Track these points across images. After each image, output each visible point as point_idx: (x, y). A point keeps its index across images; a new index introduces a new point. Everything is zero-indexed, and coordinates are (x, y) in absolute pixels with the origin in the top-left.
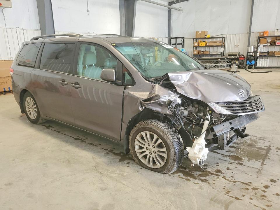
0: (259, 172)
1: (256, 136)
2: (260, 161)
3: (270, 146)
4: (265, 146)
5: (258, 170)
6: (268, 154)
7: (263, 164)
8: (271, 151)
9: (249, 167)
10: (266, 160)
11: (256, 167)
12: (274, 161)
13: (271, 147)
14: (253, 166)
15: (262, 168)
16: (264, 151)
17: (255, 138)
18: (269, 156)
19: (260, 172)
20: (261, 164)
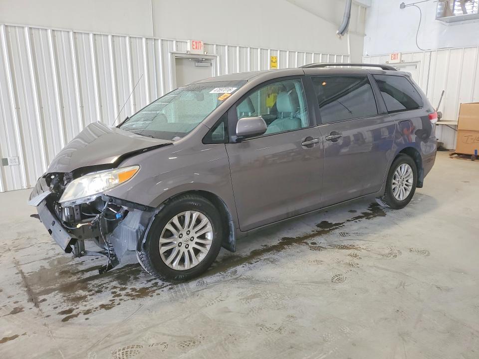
0: (17, 264)
1: (87, 312)
2: (28, 273)
3: (37, 305)
4: (44, 300)
5: (20, 263)
6: (26, 289)
7: (21, 272)
8: (26, 297)
9: (32, 261)
10: (21, 279)
11: (25, 265)
12: (10, 285)
13: (33, 304)
14: (29, 264)
15: (18, 268)
16: (37, 291)
17: (82, 307)
18: (22, 286)
19: (15, 263)
20: (23, 271)
